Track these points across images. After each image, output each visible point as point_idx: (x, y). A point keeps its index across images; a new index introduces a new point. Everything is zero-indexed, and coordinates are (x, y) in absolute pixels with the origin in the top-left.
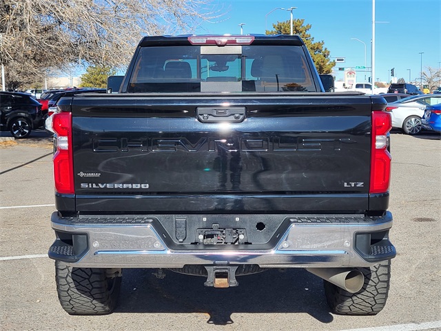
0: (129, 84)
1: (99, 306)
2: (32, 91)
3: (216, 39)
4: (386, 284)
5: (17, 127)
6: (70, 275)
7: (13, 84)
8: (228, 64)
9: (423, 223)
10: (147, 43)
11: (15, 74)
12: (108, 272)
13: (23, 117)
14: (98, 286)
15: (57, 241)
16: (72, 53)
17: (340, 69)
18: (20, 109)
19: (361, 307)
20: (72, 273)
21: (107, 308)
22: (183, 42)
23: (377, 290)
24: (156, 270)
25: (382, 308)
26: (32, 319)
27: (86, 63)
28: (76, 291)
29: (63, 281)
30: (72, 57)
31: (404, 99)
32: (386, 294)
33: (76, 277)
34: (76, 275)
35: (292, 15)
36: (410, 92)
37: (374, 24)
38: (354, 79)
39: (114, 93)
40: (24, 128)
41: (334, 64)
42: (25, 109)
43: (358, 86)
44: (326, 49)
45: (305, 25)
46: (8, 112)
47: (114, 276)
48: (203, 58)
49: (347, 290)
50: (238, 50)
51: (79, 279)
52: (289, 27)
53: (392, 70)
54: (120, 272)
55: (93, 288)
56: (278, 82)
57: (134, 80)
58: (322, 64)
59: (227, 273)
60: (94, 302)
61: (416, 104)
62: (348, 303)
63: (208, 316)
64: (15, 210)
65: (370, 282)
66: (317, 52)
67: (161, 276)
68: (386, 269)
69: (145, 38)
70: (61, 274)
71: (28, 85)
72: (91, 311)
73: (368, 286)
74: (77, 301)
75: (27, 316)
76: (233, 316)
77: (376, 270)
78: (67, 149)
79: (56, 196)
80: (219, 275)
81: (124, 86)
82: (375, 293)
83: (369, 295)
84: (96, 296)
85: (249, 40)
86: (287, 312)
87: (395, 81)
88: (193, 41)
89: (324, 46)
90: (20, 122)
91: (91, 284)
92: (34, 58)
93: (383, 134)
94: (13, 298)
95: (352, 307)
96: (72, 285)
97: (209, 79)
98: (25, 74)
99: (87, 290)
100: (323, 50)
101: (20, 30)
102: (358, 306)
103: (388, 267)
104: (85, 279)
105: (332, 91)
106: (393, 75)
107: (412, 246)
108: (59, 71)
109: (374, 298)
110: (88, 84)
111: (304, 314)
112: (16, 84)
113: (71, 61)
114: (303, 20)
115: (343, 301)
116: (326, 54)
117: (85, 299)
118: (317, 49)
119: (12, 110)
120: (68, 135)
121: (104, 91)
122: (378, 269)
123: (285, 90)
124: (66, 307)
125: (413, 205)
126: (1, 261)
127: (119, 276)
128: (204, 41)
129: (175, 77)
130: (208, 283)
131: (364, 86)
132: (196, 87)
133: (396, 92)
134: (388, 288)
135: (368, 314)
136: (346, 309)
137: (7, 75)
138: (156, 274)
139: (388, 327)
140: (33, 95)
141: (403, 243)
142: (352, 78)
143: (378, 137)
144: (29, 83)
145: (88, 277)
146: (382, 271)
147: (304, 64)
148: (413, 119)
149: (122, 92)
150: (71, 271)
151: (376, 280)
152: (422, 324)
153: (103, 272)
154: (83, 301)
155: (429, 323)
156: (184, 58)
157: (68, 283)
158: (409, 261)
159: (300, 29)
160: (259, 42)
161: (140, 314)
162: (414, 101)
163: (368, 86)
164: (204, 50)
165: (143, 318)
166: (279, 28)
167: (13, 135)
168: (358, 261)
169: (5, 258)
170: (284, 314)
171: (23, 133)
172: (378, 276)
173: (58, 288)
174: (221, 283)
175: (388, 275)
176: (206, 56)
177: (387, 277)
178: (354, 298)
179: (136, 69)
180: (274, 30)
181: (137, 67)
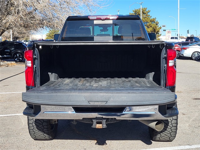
0: (62, 37)
1: (47, 136)
2: (24, 41)
3: (101, 17)
4: (176, 127)
5: (17, 57)
6: (34, 122)
7: (15, 38)
8: (108, 28)
9: (197, 100)
10: (70, 19)
11: (16, 33)
12: (51, 121)
13: (20, 53)
14: (47, 127)
15: (27, 107)
16: (41, 24)
17: (164, 30)
18: (18, 49)
19: (164, 138)
20: (35, 121)
21: (51, 137)
22: (86, 19)
23: (171, 130)
24: (72, 120)
25: (174, 139)
26: (18, 142)
27: (47, 28)
28: (37, 129)
29: (31, 125)
30: (41, 25)
31: (192, 44)
32: (176, 132)
33: (36, 123)
34: (37, 122)
35: (141, 6)
36: (196, 41)
37: (179, 10)
38: (171, 35)
39: (56, 42)
40: (20, 57)
41: (161, 28)
42: (20, 49)
43: (172, 38)
44: (157, 21)
45: (147, 10)
46: (13, 50)
47: (54, 123)
48: (95, 26)
49: (156, 130)
50: (111, 22)
51: (38, 124)
52: (140, 11)
53: (188, 31)
54: (57, 121)
55: (44, 128)
56: (133, 36)
57: (64, 36)
58: (155, 28)
59: (101, 122)
60: (45, 134)
61: (197, 46)
62: (159, 136)
63: (96, 141)
64: (13, 94)
65: (169, 127)
66: (153, 23)
67: (75, 123)
68: (176, 121)
69: (69, 17)
70: (30, 122)
71: (22, 38)
72: (44, 138)
73: (168, 128)
74: (37, 134)
75: (16, 141)
76: (107, 142)
77: (171, 121)
78: (31, 66)
79: (26, 87)
80: (98, 123)
81: (60, 38)
82: (171, 131)
83: (168, 132)
84: (46, 132)
85: (116, 18)
86: (131, 140)
87: (189, 36)
88: (91, 18)
89: (156, 20)
90: (18, 55)
91: (43, 126)
92: (24, 26)
93: (173, 60)
94: (10, 133)
95: (160, 138)
96: (35, 127)
97: (98, 35)
98: (21, 33)
99: (41, 129)
100: (156, 22)
101: (18, 14)
102: (163, 137)
103: (177, 120)
104: (41, 124)
105: (155, 40)
106: (188, 33)
107: (191, 111)
108: (35, 32)
109: (170, 134)
110: (49, 38)
111: (139, 141)
112: (17, 38)
113: (40, 27)
114: (146, 8)
115: (156, 135)
116: (157, 23)
117: (41, 133)
118: (153, 21)
119: (15, 49)
120: (31, 60)
121: (53, 41)
122: (172, 121)
123: (136, 40)
124: (33, 136)
125: (193, 92)
126: (1, 117)
127: (56, 123)
128: (95, 18)
129: (83, 34)
130: (93, 126)
131: (175, 38)
132: (92, 39)
133: (189, 41)
134: (177, 129)
135: (168, 141)
136: (158, 139)
137: (13, 34)
138: (72, 122)
139: (177, 147)
140: (25, 43)
141: (187, 109)
142: (169, 35)
143: (170, 61)
144: (23, 37)
145: (42, 123)
146: (174, 121)
147: (141, 28)
148: (196, 53)
149: (59, 41)
150: (34, 121)
151: (171, 126)
152: (193, 146)
153: (49, 121)
154: (40, 134)
155: (196, 145)
156: (87, 26)
157: (33, 126)
158: (189, 118)
159: (145, 12)
160: (120, 18)
161: (66, 140)
162: (197, 45)
163: (176, 38)
164: (96, 22)
165: (67, 142)
166: (136, 12)
167: (15, 61)
168: (160, 117)
169: (8, 115)
170: (130, 141)
171: (19, 60)
172: (172, 124)
173: (29, 128)
174: (99, 126)
175: (177, 123)
176: (97, 25)
177: (176, 124)
178: (161, 134)
179: (65, 31)
180: (133, 13)
181: (66, 30)
